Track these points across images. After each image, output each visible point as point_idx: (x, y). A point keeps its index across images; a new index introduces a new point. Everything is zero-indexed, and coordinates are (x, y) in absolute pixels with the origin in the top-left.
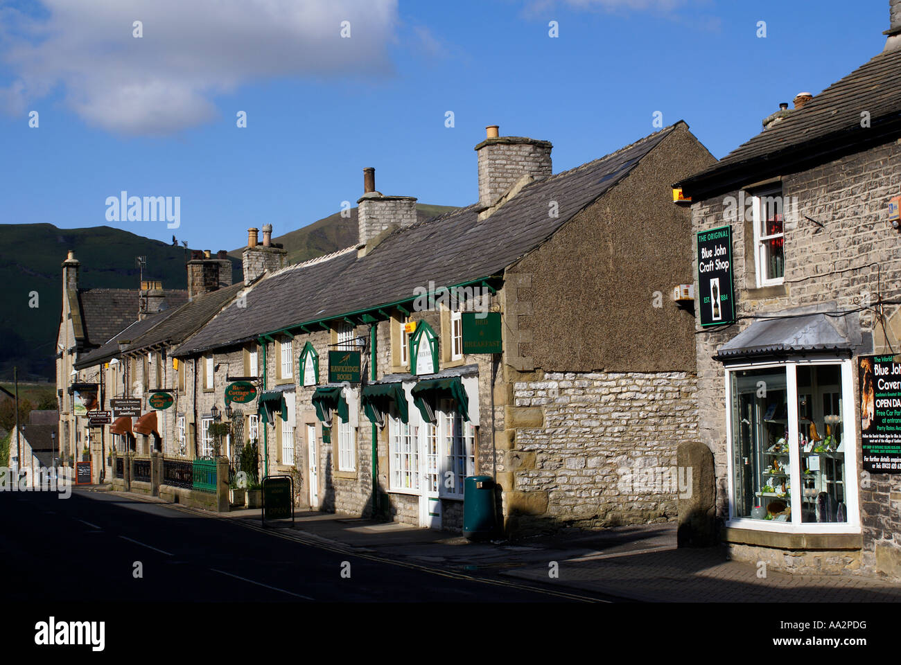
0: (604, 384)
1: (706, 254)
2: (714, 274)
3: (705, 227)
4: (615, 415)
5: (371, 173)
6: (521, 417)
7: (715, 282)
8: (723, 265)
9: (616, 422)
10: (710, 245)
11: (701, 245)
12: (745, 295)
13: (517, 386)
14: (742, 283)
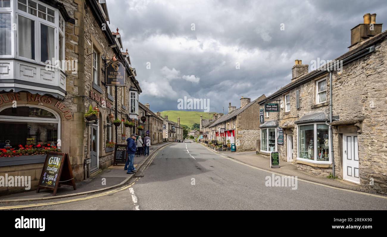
0: (251, 131)
1: (261, 113)
2: (262, 115)
3: (261, 109)
4: (253, 135)
5: (230, 104)
6: (239, 135)
7: (262, 117)
8: (263, 114)
9: (253, 136)
10: (261, 111)
11: (260, 111)
12: (265, 118)
13: (239, 131)
14: (265, 117)
